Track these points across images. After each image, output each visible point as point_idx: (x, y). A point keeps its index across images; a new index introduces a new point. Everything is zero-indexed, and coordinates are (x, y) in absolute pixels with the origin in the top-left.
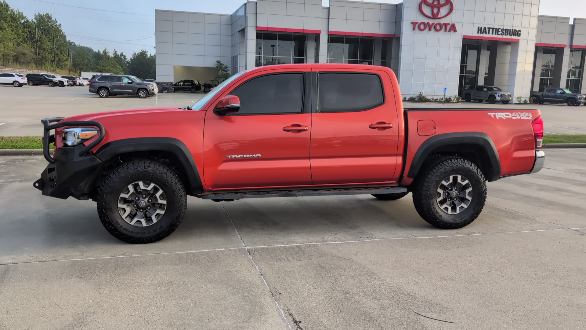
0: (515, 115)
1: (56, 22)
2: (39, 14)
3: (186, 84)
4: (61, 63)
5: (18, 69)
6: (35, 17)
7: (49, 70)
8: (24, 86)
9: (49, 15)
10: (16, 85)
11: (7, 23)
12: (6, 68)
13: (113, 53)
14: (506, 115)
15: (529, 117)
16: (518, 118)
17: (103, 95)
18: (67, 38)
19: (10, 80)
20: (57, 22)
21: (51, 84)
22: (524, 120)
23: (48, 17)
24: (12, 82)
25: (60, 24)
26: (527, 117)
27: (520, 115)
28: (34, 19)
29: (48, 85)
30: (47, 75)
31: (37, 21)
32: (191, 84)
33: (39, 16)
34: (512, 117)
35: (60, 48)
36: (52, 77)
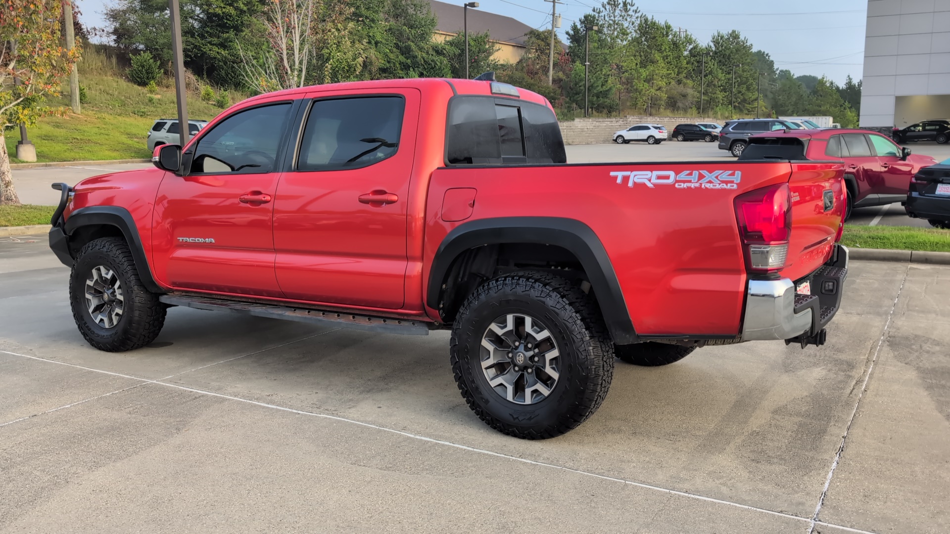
0: (689, 178)
1: (745, 42)
2: (719, 33)
3: (927, 128)
4: (746, 105)
5: (667, 118)
6: (711, 39)
7: (719, 117)
8: (662, 142)
9: (737, 33)
10: (651, 141)
11: (662, 53)
12: (648, 118)
13: (845, 82)
14: (659, 177)
15: (732, 182)
16: (693, 185)
17: (738, 152)
18: (774, 65)
19: (643, 134)
20: (747, 42)
21: (708, 139)
22: (712, 190)
23: (734, 36)
24: (646, 138)
25: (751, 45)
26: (723, 182)
27: (701, 177)
28: (711, 41)
29: (704, 139)
30: (705, 126)
31: (715, 45)
32: (937, 127)
33: (718, 36)
34: (677, 181)
35: (747, 82)
36: (712, 128)
